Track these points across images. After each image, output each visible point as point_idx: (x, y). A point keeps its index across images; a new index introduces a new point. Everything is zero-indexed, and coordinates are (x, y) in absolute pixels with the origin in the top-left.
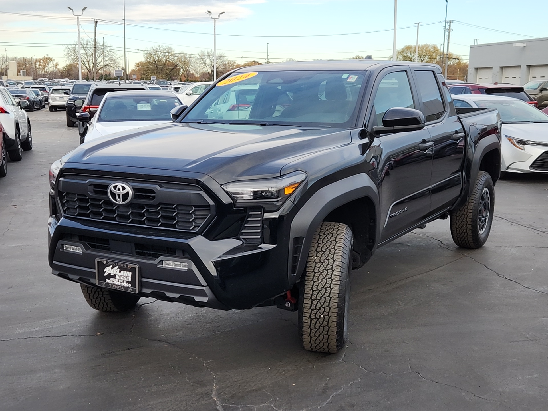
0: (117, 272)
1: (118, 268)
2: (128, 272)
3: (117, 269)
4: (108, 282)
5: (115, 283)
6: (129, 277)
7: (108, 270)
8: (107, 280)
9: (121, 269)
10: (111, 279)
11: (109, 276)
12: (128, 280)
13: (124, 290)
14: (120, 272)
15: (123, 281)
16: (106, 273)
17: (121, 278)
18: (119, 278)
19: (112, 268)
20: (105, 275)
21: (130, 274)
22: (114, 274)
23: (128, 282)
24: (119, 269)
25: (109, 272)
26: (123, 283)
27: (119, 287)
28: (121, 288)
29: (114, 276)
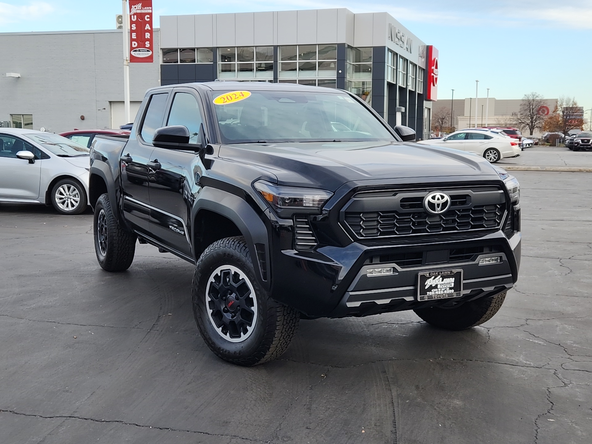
0: (439, 281)
1: (441, 277)
2: (451, 279)
3: (439, 279)
4: (429, 294)
5: (437, 293)
6: (452, 283)
7: (430, 282)
8: (428, 293)
9: (443, 277)
10: (432, 290)
11: (431, 288)
12: (451, 287)
13: (448, 297)
14: (442, 281)
15: (445, 289)
16: (427, 285)
17: (444, 287)
18: (441, 287)
19: (434, 279)
20: (426, 288)
21: (452, 280)
22: (436, 284)
23: (451, 288)
24: (441, 279)
25: (430, 284)
26: (445, 291)
27: (443, 296)
28: (445, 296)
29: (436, 287)
